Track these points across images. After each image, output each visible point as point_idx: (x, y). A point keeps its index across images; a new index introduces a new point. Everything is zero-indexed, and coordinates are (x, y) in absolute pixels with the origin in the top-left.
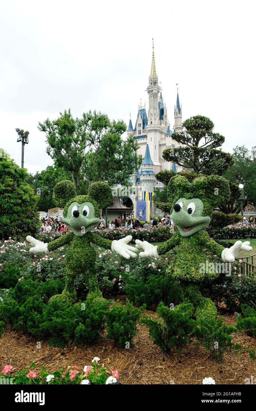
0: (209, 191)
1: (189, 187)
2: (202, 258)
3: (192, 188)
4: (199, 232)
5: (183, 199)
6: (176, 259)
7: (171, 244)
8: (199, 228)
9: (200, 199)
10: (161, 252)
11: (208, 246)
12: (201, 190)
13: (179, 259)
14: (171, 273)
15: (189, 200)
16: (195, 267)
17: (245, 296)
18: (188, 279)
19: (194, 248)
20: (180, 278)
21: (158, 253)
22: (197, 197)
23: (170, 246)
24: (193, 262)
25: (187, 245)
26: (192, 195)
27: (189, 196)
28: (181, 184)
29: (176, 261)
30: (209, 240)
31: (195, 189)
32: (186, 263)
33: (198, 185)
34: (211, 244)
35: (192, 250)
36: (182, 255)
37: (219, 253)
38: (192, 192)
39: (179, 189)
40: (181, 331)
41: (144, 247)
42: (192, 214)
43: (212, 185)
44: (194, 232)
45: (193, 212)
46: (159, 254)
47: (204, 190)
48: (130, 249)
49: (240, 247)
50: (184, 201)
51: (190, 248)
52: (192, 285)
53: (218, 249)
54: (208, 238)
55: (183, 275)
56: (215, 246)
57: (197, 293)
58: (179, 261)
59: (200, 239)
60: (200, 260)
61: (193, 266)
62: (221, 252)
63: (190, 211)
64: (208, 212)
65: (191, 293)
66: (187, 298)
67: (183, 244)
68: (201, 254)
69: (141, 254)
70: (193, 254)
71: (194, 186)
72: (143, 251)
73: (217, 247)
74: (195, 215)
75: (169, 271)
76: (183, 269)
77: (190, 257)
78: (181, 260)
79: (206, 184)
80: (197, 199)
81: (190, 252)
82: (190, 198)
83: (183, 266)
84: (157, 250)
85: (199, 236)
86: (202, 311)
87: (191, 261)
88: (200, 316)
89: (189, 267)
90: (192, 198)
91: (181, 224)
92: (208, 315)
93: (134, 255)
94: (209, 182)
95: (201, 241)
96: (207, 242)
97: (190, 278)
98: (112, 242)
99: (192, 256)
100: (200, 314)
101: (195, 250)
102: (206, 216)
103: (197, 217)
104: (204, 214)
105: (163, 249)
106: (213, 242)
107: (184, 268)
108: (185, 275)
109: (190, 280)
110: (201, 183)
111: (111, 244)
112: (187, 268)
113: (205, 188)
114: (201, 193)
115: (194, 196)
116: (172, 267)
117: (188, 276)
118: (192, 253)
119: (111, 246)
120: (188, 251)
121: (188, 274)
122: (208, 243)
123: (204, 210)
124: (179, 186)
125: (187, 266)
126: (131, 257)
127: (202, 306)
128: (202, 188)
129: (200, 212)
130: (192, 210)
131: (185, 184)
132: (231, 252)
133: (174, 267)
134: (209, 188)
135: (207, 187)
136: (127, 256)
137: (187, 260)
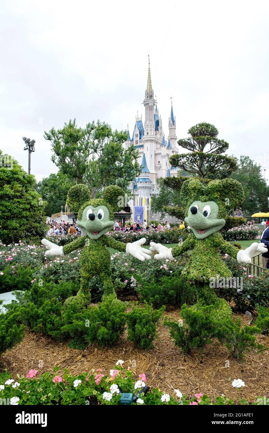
0: (223, 194)
1: (204, 190)
2: (218, 260)
3: (207, 191)
4: (214, 235)
5: (198, 202)
6: (191, 260)
7: (186, 246)
8: (214, 230)
9: (215, 202)
10: (175, 254)
11: (223, 248)
12: (216, 193)
13: (195, 261)
14: (186, 275)
15: (204, 203)
16: (211, 268)
17: (256, 296)
18: (204, 281)
19: (209, 250)
20: (197, 279)
21: (172, 255)
22: (212, 200)
23: (185, 248)
24: (209, 264)
25: (202, 246)
26: (207, 198)
27: (204, 199)
28: (195, 187)
29: (191, 262)
30: (223, 242)
31: (210, 192)
32: (202, 265)
33: (214, 188)
34: (226, 246)
35: (207, 252)
36: (197, 256)
37: (234, 255)
38: (207, 195)
39: (194, 192)
40: (204, 332)
41: (159, 250)
42: (207, 216)
43: (226, 188)
44: (210, 235)
45: (209, 214)
46: (174, 257)
47: (219, 193)
48: (144, 251)
49: (256, 249)
50: (199, 204)
51: (205, 250)
52: (207, 286)
53: (234, 251)
54: (222, 240)
55: (199, 277)
56: (230, 248)
57: (213, 294)
58: (195, 263)
59: (215, 241)
60: (216, 261)
61: (209, 267)
62: (236, 254)
63: (205, 214)
64: (223, 214)
65: (207, 294)
66: (202, 299)
67: (199, 246)
68: (216, 256)
69: (156, 256)
70: (209, 256)
71: (210, 189)
72: (158, 253)
73: (232, 249)
74: (210, 218)
75: (185, 273)
76: (199, 271)
77: (205, 259)
78: (197, 261)
79: (221, 187)
80: (212, 202)
81: (205, 254)
82: (205, 201)
83: (199, 268)
84: (172, 252)
85: (214, 238)
86: (218, 311)
87: (207, 262)
88: (215, 316)
89: (205, 268)
90: (207, 201)
91: (198, 227)
92: (224, 315)
93: (149, 257)
94: (223, 186)
95: (216, 243)
96: (221, 244)
97: (207, 280)
98: (126, 244)
99: (208, 257)
100: (215, 314)
101: (210, 252)
102: (221, 218)
103: (212, 220)
104: (219, 216)
105: (177, 251)
106: (228, 244)
107: (200, 269)
108: (202, 277)
109: (207, 282)
110: (216, 186)
111: (125, 246)
112: (203, 269)
113: (219, 191)
114: (216, 196)
115: (209, 199)
116: (187, 269)
117: (204, 277)
118: (207, 254)
119: (126, 249)
120: (204, 252)
121: (204, 276)
122: (223, 245)
123: (219, 213)
124: (194, 189)
125: (203, 268)
126: (146, 259)
127: (217, 307)
128: (217, 191)
129: (215, 214)
130: (207, 213)
131: (200, 187)
132: (247, 253)
133: (189, 269)
134: (223, 191)
135: (221, 190)
136: (142, 258)
137: (202, 262)
